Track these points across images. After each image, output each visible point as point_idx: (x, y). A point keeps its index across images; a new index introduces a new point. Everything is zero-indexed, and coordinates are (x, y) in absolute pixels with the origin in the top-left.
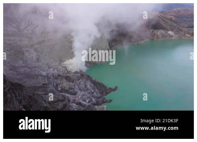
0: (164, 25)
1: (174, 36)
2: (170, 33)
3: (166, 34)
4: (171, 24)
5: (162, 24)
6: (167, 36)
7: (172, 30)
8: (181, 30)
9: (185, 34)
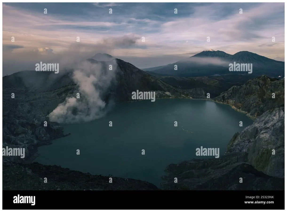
0: (162, 87)
1: (171, 96)
2: (168, 93)
3: (164, 95)
4: (168, 86)
5: (161, 86)
6: (165, 96)
7: (169, 91)
8: (177, 91)
9: (180, 95)
